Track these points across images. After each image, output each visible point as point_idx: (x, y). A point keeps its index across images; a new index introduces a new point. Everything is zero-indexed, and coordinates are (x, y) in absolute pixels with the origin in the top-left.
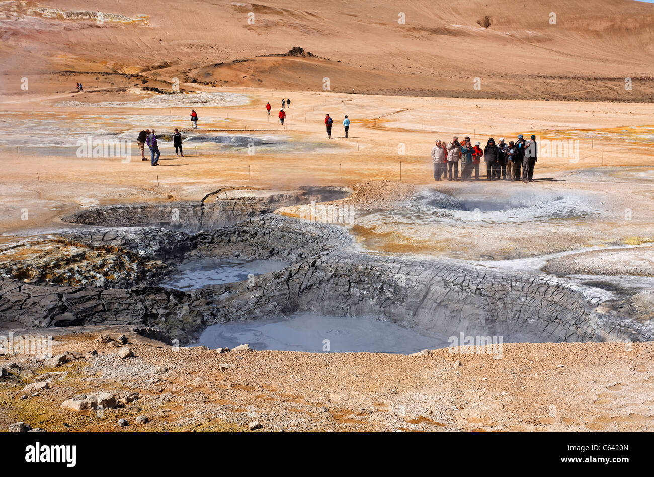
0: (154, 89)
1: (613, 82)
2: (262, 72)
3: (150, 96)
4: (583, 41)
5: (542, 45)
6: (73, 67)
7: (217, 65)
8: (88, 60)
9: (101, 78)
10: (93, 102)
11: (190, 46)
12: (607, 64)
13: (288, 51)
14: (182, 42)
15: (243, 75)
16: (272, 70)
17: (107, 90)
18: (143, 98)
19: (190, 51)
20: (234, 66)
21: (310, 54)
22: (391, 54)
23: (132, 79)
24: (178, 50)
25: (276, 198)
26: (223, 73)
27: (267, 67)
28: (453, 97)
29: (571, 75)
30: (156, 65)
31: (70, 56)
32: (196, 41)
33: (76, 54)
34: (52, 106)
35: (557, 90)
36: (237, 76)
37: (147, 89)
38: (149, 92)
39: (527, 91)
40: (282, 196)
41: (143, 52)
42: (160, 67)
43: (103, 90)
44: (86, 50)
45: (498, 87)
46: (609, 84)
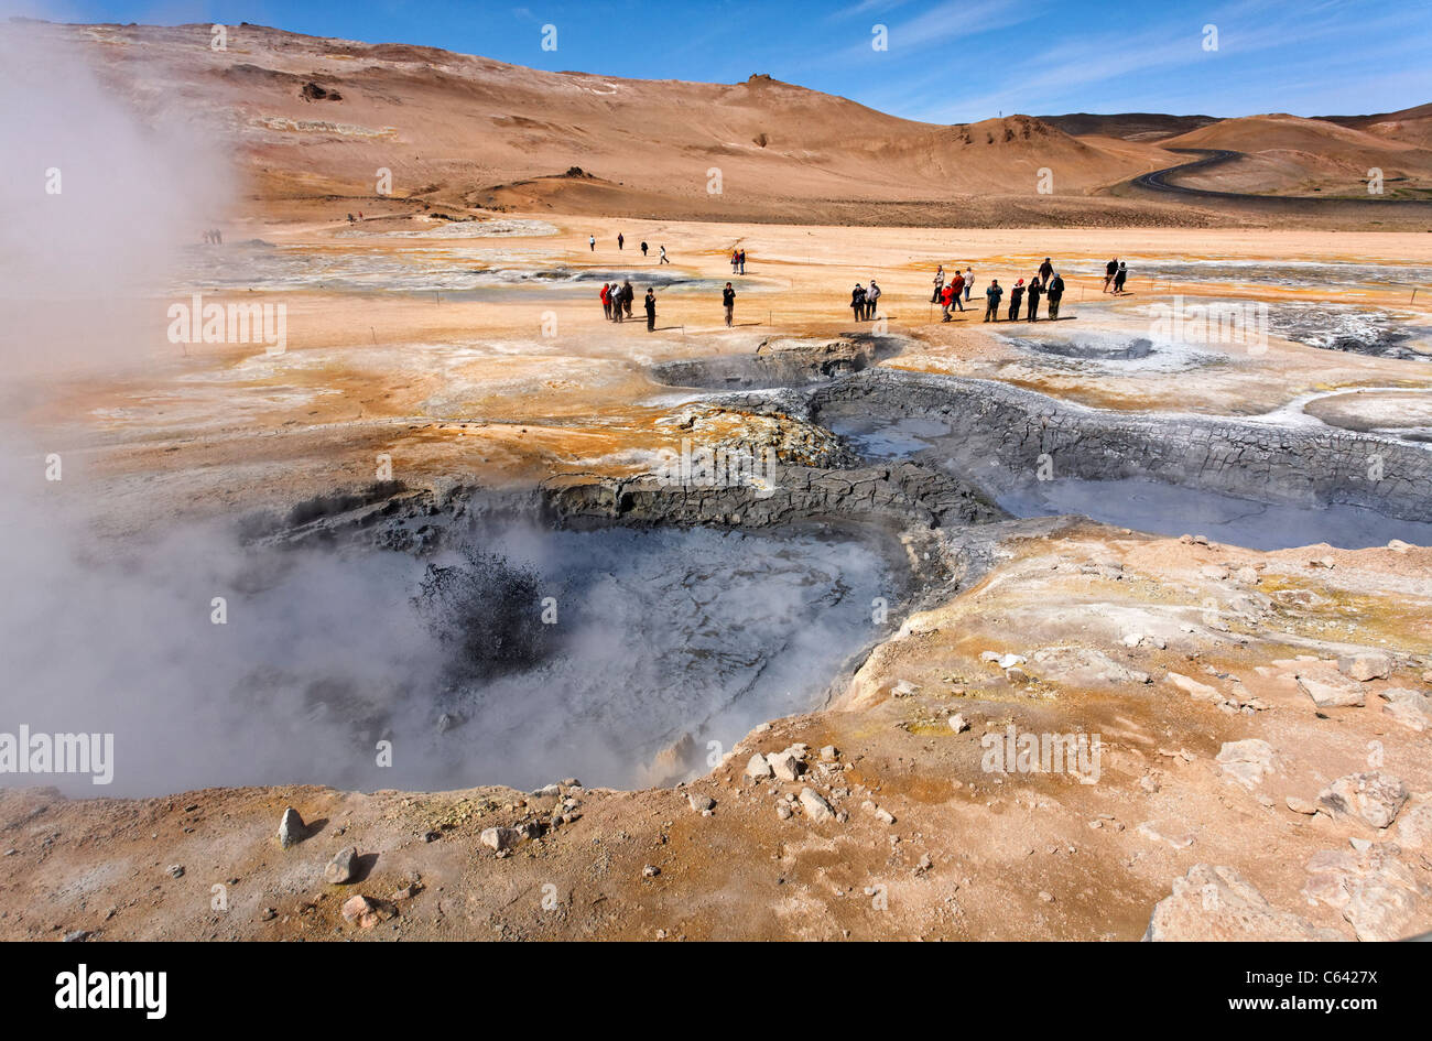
0: (444, 217)
1: (903, 207)
2: (548, 196)
3: (441, 224)
4: (860, 163)
5: (820, 166)
6: (330, 190)
7: (497, 188)
8: (341, 182)
9: (375, 204)
10: (380, 232)
11: (453, 165)
12: (887, 187)
13: (565, 172)
14: (442, 160)
15: (530, 200)
16: (557, 194)
17: (390, 218)
18: (434, 226)
19: (454, 171)
20: (515, 189)
21: (590, 176)
22: (671, 175)
23: (412, 204)
24: (440, 169)
25: (832, 347)
26: (506, 197)
27: (552, 190)
28: (751, 222)
29: (858, 199)
30: (424, 187)
31: (318, 177)
32: (458, 160)
33: (323, 174)
34: (332, 237)
35: (851, 215)
36: (523, 201)
37: (435, 216)
38: (439, 220)
39: (822, 217)
40: (838, 344)
41: (400, 171)
42: (429, 190)
43: (386, 218)
44: (333, 169)
45: (792, 212)
46: (900, 208)
